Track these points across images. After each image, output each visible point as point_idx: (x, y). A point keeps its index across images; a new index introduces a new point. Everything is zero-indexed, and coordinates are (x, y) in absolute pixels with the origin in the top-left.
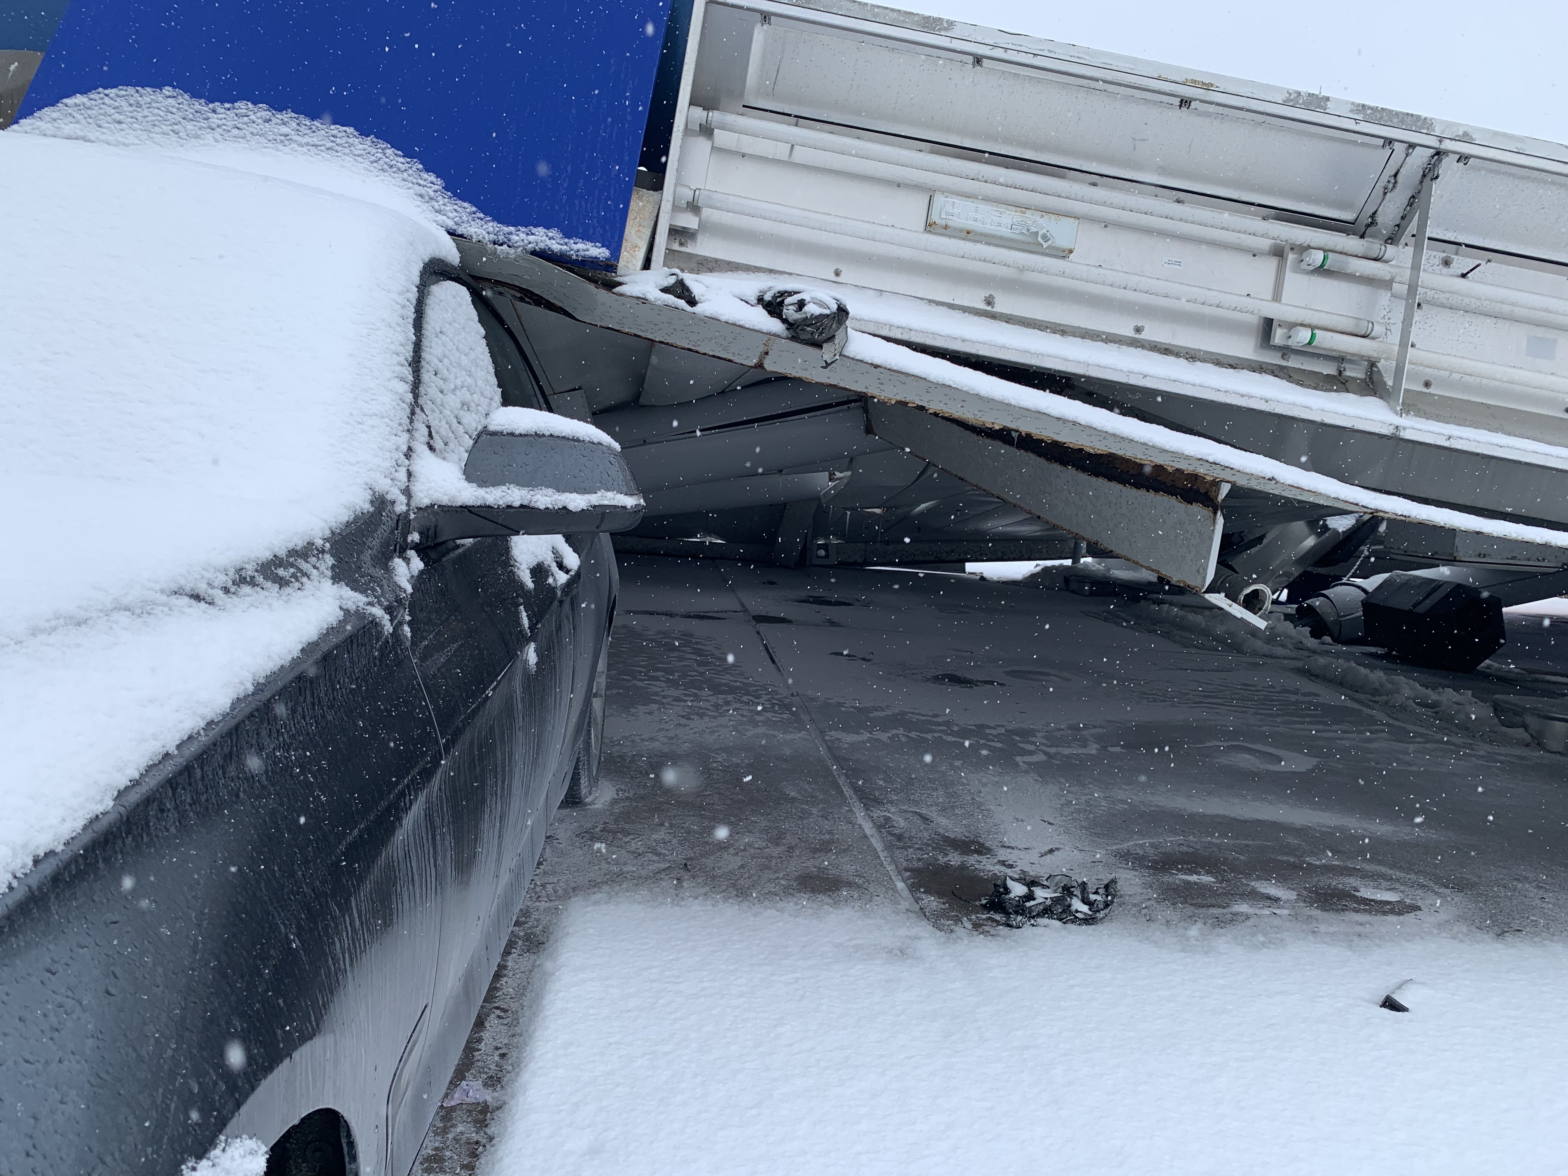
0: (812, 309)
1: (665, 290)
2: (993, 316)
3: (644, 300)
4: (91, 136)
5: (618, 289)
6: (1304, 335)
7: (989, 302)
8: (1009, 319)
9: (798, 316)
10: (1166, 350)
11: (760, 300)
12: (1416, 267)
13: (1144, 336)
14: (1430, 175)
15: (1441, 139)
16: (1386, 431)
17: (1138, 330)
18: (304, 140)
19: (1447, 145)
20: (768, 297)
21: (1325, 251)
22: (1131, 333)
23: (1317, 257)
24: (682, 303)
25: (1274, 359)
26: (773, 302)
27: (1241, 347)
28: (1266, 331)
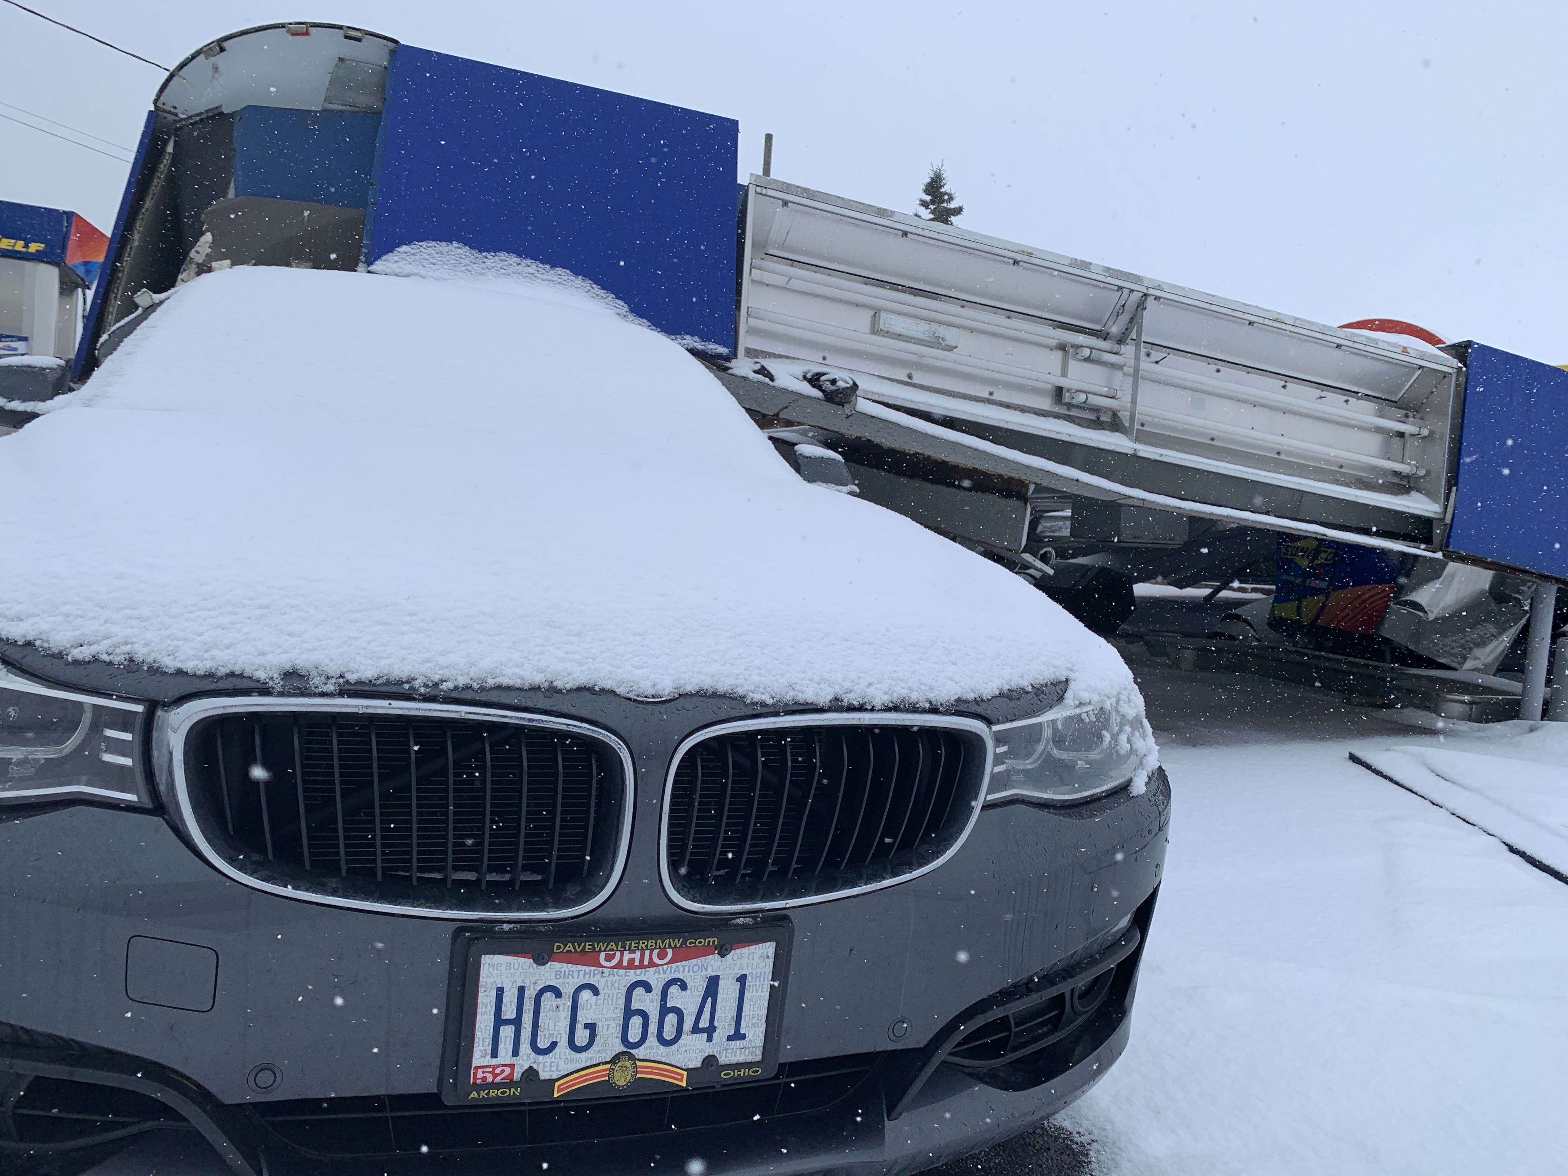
0: (841, 384)
1: (755, 372)
2: (914, 386)
3: (745, 378)
4: (423, 272)
5: (730, 371)
6: (1082, 397)
7: (910, 377)
8: (922, 387)
9: (833, 388)
10: (1008, 406)
11: (805, 378)
12: (1137, 358)
13: (994, 397)
14: (1141, 307)
15: (1148, 288)
16: (1130, 452)
17: (991, 394)
18: (545, 277)
19: (1151, 291)
20: (809, 376)
21: (1090, 348)
22: (986, 395)
23: (1086, 352)
24: (767, 380)
25: (1063, 411)
26: (814, 380)
27: (1045, 404)
28: (1059, 392)
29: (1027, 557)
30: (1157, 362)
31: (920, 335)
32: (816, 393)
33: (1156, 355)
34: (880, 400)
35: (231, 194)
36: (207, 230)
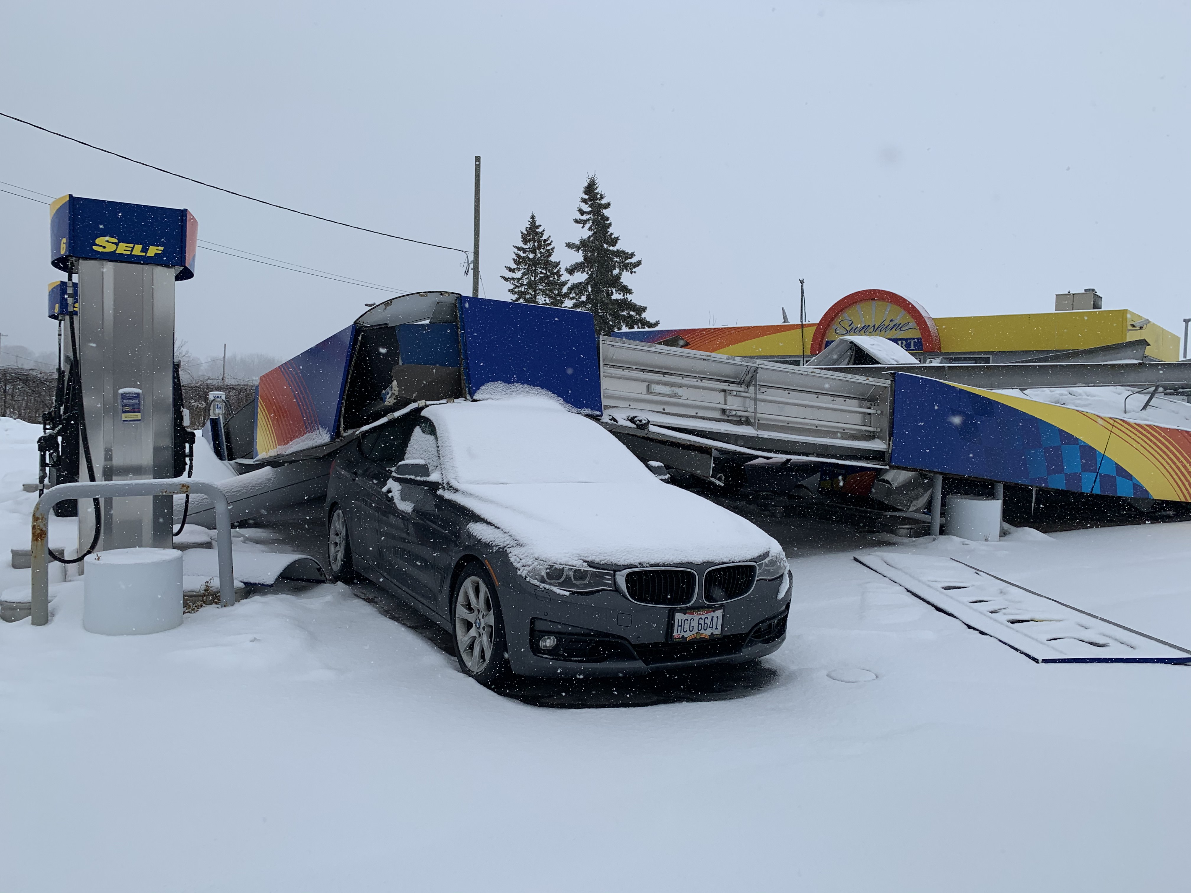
0: (644, 422)
1: (610, 420)
2: (666, 413)
3: (607, 423)
4: (492, 397)
5: (601, 421)
6: (734, 413)
7: (664, 410)
8: (669, 414)
9: (640, 423)
10: (704, 418)
11: (628, 420)
12: (755, 394)
13: (698, 415)
14: (756, 372)
15: (758, 365)
16: (756, 436)
17: (697, 413)
18: (532, 392)
19: (760, 366)
20: (630, 418)
21: (736, 391)
22: (695, 414)
23: (735, 393)
24: (615, 423)
25: (726, 418)
26: (632, 420)
27: (717, 415)
28: (724, 411)
29: (713, 479)
30: (763, 393)
31: (668, 393)
32: (634, 426)
33: (763, 390)
34: (656, 424)
35: (400, 363)
36: (394, 380)
